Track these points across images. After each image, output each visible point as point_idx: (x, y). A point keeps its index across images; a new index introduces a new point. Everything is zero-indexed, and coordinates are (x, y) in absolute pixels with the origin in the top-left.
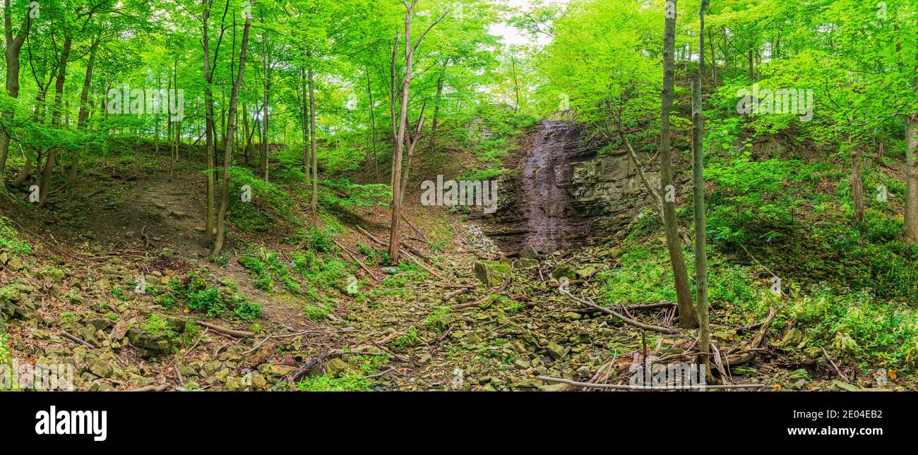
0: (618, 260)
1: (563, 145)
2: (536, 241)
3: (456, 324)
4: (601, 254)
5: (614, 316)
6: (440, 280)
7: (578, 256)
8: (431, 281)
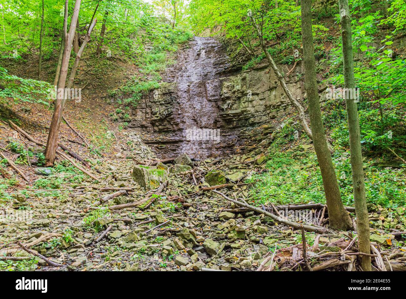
0: (263, 166)
1: (212, 61)
2: (189, 150)
3: (114, 224)
4: (248, 161)
5: (266, 215)
6: (97, 183)
7: (227, 163)
8: (89, 184)
